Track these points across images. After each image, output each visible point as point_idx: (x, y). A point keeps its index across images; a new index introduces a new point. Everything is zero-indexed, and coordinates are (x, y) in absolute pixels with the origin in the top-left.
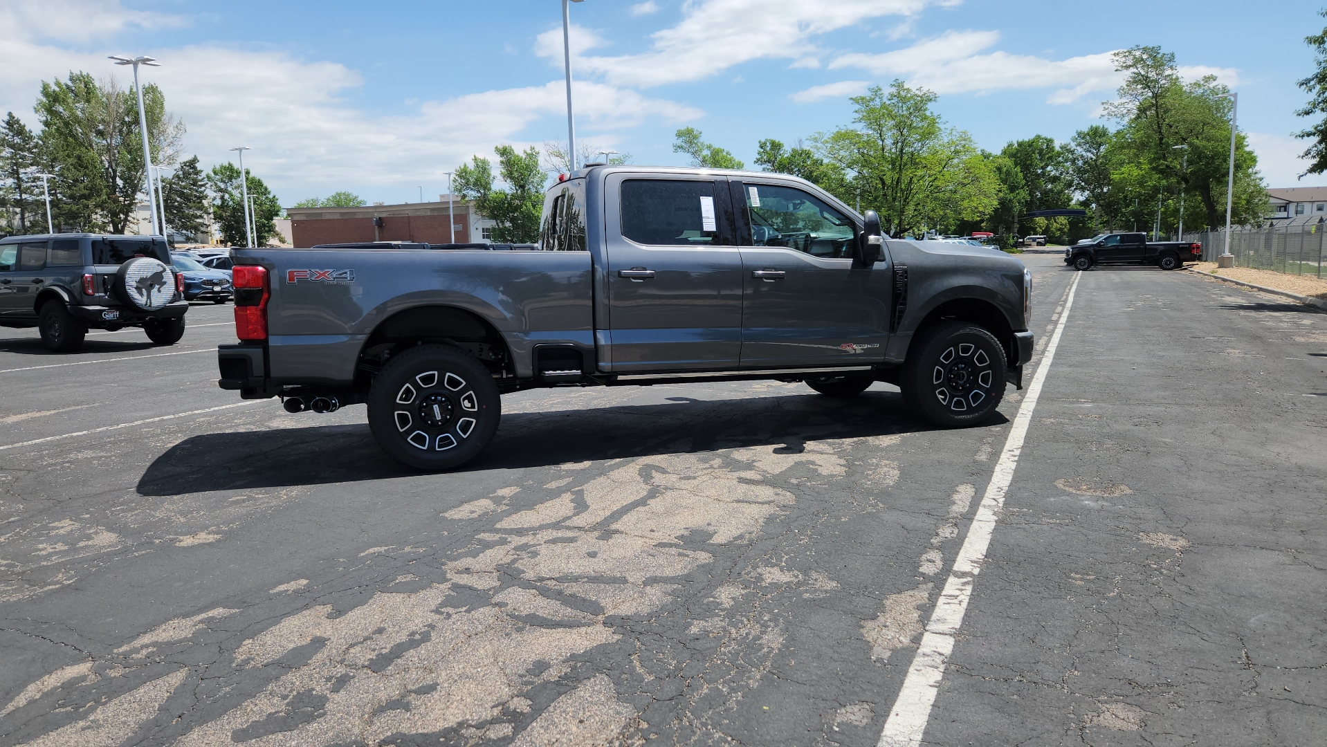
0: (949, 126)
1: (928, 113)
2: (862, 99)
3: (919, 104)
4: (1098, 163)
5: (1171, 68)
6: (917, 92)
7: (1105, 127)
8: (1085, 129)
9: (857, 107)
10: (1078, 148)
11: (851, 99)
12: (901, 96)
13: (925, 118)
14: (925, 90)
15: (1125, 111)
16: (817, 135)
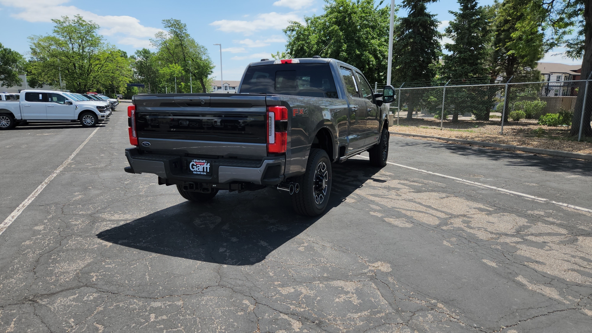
0: (106, 42)
1: (94, 34)
2: (59, 21)
3: (91, 28)
4: (148, 65)
5: (185, 30)
6: (89, 23)
7: (149, 50)
8: (141, 50)
9: (56, 24)
10: (138, 57)
11: (52, 20)
12: (80, 22)
13: (93, 36)
14: (93, 22)
15: (159, 44)
16: (32, 37)
